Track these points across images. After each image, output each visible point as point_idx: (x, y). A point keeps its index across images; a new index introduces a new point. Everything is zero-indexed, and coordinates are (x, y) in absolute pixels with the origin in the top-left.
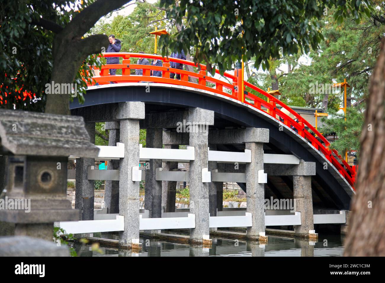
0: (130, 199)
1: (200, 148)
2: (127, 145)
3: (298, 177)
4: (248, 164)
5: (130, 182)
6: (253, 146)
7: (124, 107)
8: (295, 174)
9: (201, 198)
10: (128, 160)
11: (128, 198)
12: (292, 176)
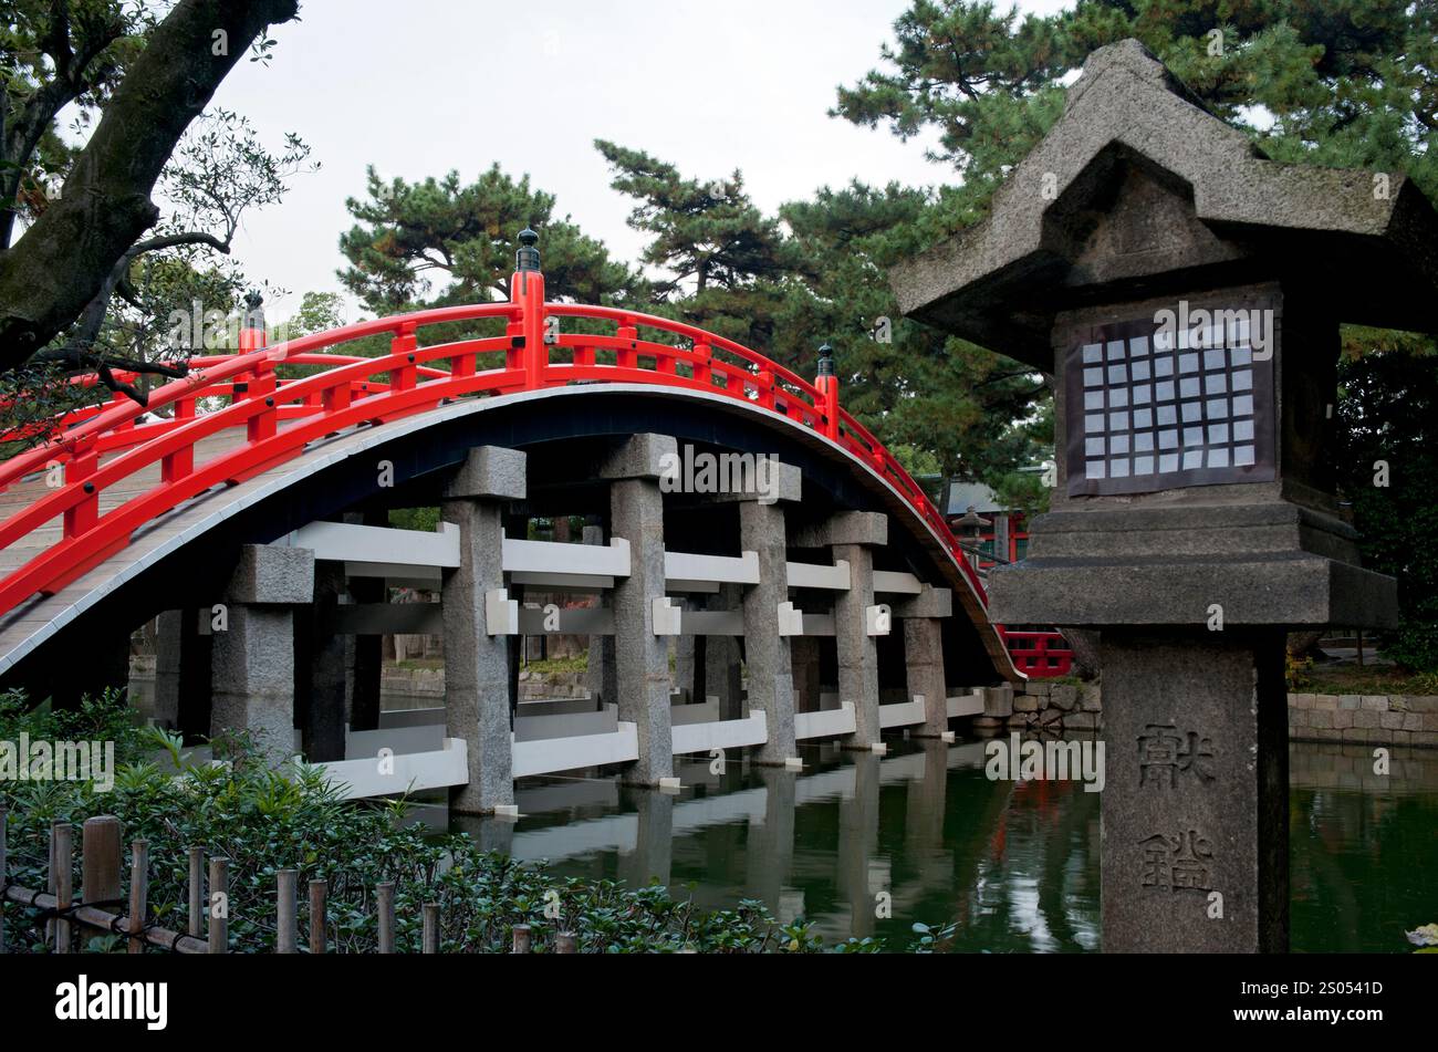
0: (651, 679)
1: (773, 555)
2: (639, 544)
3: (918, 621)
4: (843, 593)
5: (649, 639)
6: (856, 552)
7: (629, 447)
8: (910, 615)
9: (779, 673)
10: (642, 582)
11: (647, 677)
12: (902, 619)
